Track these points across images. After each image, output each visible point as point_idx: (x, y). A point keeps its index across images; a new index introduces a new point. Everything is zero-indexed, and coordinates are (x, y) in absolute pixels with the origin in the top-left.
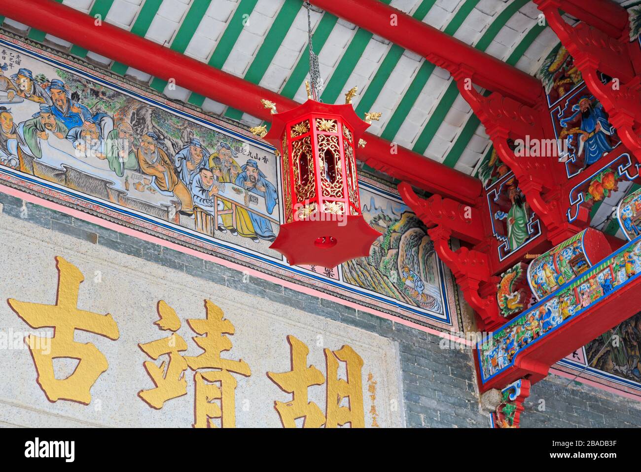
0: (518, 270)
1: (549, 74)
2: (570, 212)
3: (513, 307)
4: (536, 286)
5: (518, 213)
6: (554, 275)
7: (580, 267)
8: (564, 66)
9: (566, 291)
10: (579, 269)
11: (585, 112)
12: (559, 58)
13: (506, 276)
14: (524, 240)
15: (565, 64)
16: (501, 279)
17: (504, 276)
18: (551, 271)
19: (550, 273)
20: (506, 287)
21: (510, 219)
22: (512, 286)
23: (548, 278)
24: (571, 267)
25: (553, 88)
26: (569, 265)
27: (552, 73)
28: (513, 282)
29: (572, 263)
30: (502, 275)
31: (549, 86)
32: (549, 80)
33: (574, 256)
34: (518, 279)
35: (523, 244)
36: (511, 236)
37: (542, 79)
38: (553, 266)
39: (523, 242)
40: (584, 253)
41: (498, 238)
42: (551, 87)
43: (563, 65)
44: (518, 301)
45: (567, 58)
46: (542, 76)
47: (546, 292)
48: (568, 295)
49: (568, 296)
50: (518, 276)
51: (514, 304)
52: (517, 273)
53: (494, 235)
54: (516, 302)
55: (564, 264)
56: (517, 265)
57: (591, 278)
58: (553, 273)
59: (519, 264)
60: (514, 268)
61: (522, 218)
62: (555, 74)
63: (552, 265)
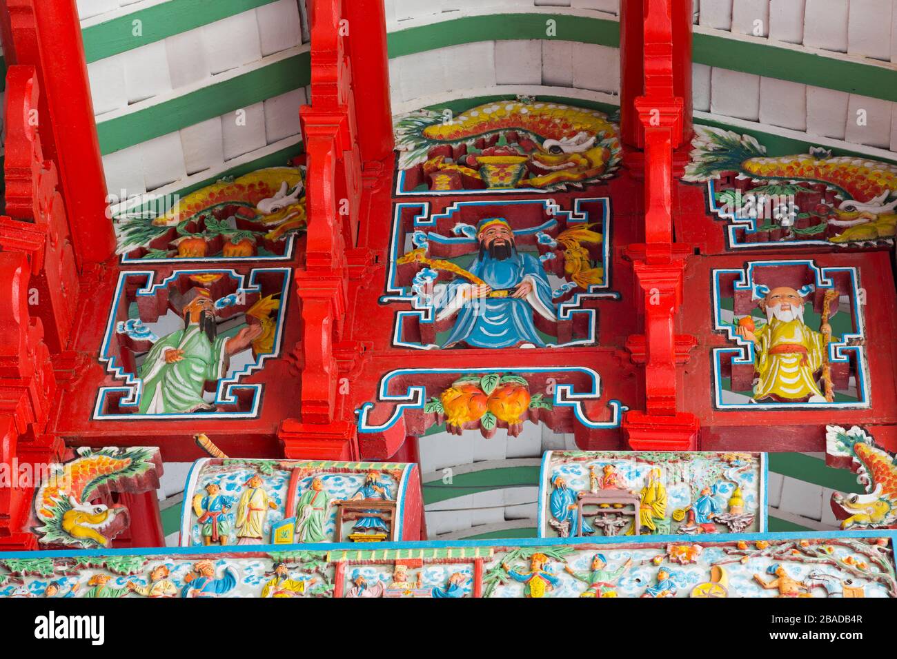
0: (142, 460)
1: (420, 138)
2: (369, 411)
3: (81, 533)
4: (200, 511)
5: (199, 347)
6: (271, 512)
7: (361, 530)
8: (469, 143)
9: (308, 558)
10: (358, 534)
11: (497, 247)
12: (464, 121)
13: (94, 458)
14: (194, 407)
15: (474, 141)
16: (72, 456)
17: (86, 454)
18: (270, 500)
19: (265, 501)
20: (80, 481)
21: (168, 348)
22: (95, 487)
23: (251, 509)
24: (337, 519)
25: (421, 165)
26: (331, 511)
27: (431, 140)
28: (105, 481)
29: (345, 511)
30: (81, 450)
31: (413, 157)
32: (416, 147)
33: (361, 497)
34: (125, 481)
35: (186, 413)
36: (154, 381)
37: (400, 138)
38: (282, 493)
39: (188, 410)
40: (399, 503)
41: (110, 369)
42: (417, 161)
43: (466, 139)
44: (103, 526)
45: (485, 134)
46: (401, 130)
47: (220, 540)
48: (313, 568)
49: (309, 572)
50: (131, 475)
51: (87, 528)
52: (133, 467)
53: (101, 359)
54: (97, 527)
55: (320, 502)
56: (145, 449)
57: (403, 562)
58: (271, 506)
59: (153, 450)
60: (129, 450)
61: (203, 363)
62: (437, 145)
63: (278, 488)
